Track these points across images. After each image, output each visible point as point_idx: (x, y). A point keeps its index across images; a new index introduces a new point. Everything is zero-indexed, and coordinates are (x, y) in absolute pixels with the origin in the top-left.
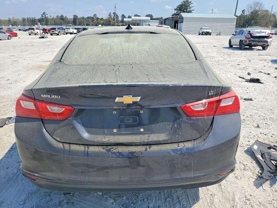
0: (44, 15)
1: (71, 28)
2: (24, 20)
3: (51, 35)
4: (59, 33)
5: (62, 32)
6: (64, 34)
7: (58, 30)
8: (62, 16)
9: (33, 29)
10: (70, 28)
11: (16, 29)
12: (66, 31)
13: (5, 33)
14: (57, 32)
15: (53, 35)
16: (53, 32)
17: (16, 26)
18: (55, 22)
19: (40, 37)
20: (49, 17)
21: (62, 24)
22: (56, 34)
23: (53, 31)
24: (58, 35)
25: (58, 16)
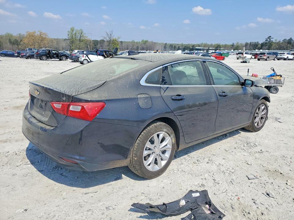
0: (269, 39)
1: (286, 53)
2: (246, 45)
3: (259, 60)
4: (268, 58)
5: (272, 57)
6: (274, 60)
7: (267, 55)
8: (291, 39)
9: (242, 54)
10: (284, 54)
11: (234, 53)
12: (279, 56)
13: (210, 57)
14: (265, 57)
15: (260, 60)
16: (261, 57)
17: (237, 51)
18: (279, 47)
19: (242, 61)
20: (274, 41)
21: (288, 48)
22: (264, 59)
23: (261, 55)
24: (266, 60)
25: (285, 40)
